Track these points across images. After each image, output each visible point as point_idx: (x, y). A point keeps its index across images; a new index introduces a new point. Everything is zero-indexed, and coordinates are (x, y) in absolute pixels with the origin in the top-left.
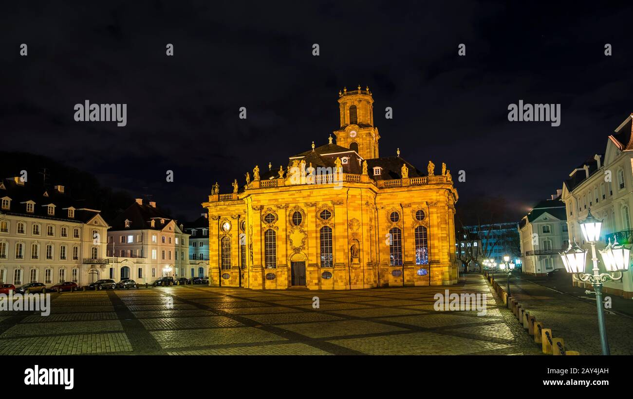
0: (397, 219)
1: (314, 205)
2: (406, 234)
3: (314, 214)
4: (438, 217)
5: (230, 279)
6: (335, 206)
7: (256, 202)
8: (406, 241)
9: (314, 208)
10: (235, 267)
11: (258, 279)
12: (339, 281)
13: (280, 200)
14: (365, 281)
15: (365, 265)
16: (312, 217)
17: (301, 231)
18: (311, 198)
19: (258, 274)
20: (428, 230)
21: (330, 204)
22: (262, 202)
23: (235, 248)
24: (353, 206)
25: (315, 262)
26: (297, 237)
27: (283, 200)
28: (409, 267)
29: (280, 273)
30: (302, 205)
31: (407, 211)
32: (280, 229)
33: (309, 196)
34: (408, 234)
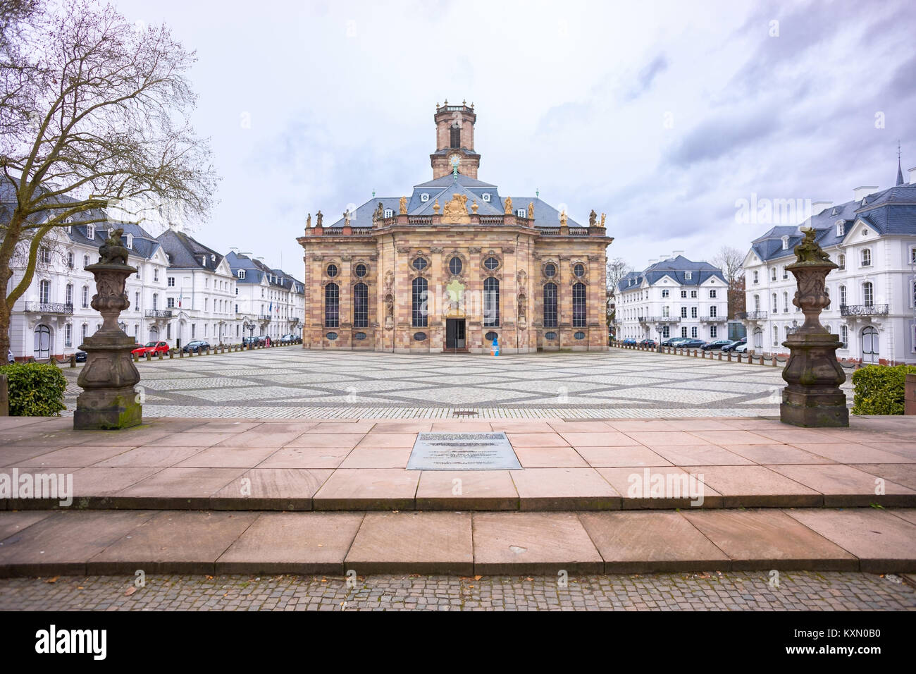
0: (553, 273)
1: (478, 251)
2: (563, 292)
3: (478, 262)
4: (599, 274)
5: (338, 339)
6: (505, 254)
7: (403, 242)
8: (563, 299)
9: (478, 255)
10: (345, 325)
11: (405, 340)
12: (508, 343)
13: (435, 242)
14: (530, 343)
15: (530, 325)
16: (476, 265)
17: (461, 282)
18: (475, 242)
19: (404, 333)
20: (587, 287)
21: (498, 251)
22: (410, 242)
23: (347, 300)
24: (521, 256)
25: (478, 321)
27: (440, 243)
28: (566, 329)
29: (433, 333)
30: (463, 251)
31: (565, 265)
32: (434, 278)
33: (473, 240)
34: (566, 291)
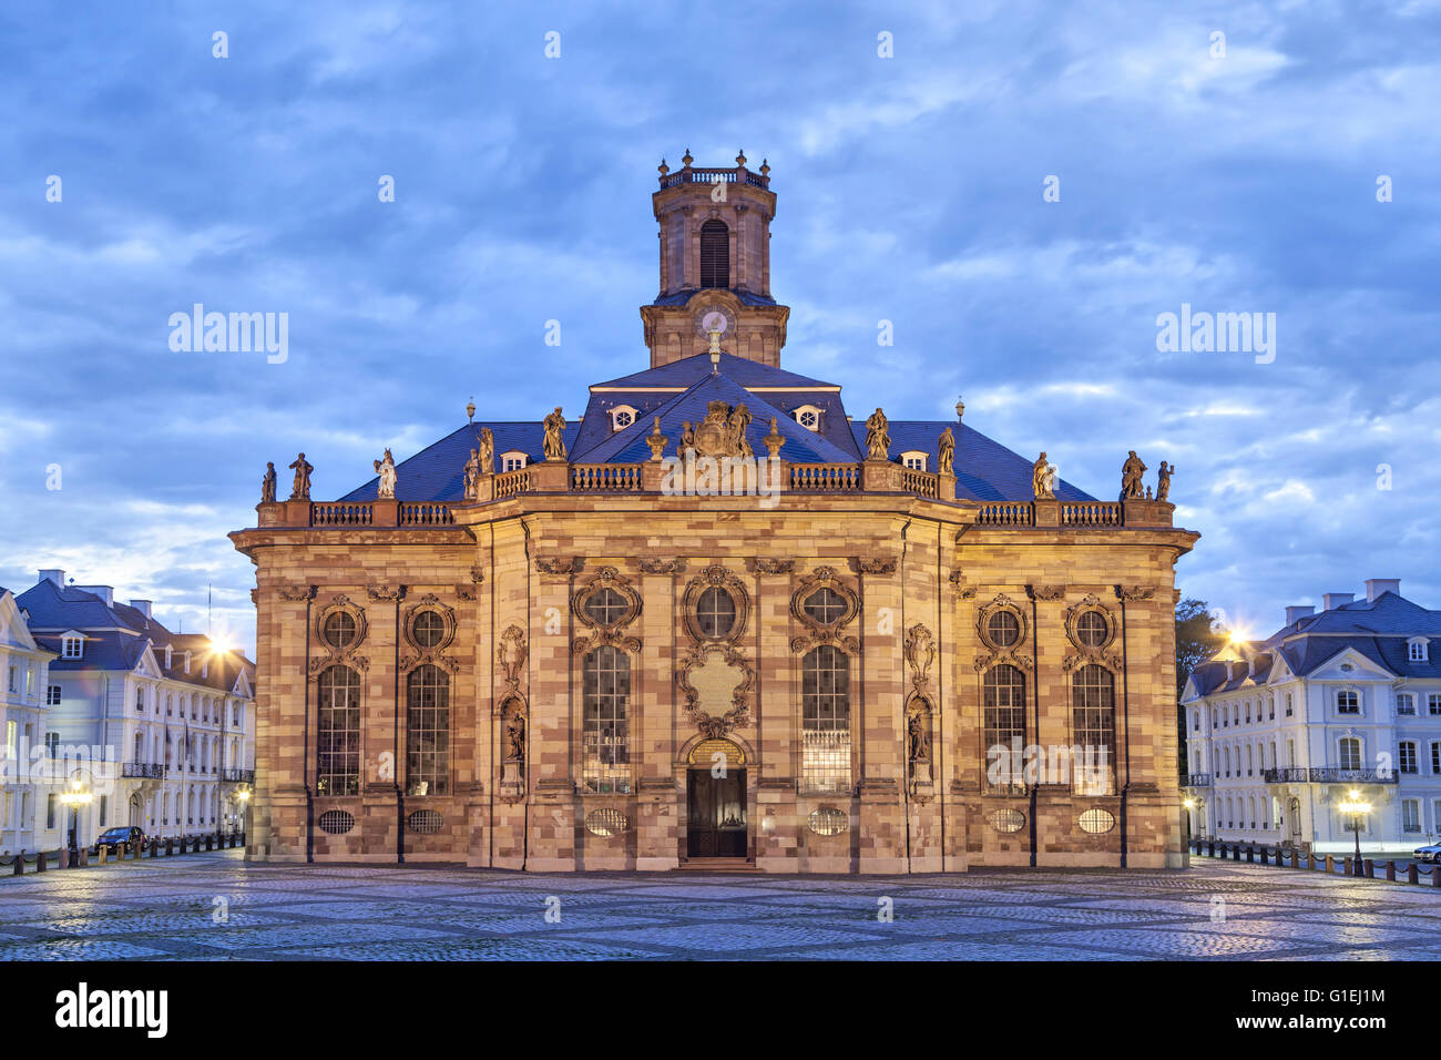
0: (1014, 638)
1: (784, 567)
2: (1044, 691)
3: (785, 600)
4: (1153, 639)
5: (356, 831)
6: (867, 578)
7: (554, 543)
8: (1046, 714)
9: (784, 580)
10: (379, 788)
11: (558, 832)
12: (878, 842)
13: (653, 543)
14: (947, 843)
15: (947, 790)
16: (778, 611)
17: (733, 660)
18: (774, 543)
19: (556, 813)
20: (1119, 679)
21: (844, 568)
22: (576, 543)
23: (383, 714)
24: (917, 583)
25: (786, 774)
26: (716, 681)
27: (666, 544)
28: (1055, 800)
29: (647, 810)
30: (735, 565)
31: (1050, 611)
32: (651, 650)
33: (767, 534)
34: (1052, 688)
